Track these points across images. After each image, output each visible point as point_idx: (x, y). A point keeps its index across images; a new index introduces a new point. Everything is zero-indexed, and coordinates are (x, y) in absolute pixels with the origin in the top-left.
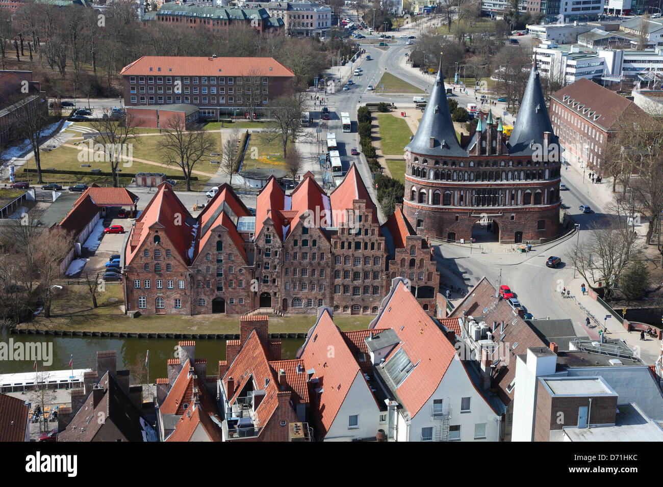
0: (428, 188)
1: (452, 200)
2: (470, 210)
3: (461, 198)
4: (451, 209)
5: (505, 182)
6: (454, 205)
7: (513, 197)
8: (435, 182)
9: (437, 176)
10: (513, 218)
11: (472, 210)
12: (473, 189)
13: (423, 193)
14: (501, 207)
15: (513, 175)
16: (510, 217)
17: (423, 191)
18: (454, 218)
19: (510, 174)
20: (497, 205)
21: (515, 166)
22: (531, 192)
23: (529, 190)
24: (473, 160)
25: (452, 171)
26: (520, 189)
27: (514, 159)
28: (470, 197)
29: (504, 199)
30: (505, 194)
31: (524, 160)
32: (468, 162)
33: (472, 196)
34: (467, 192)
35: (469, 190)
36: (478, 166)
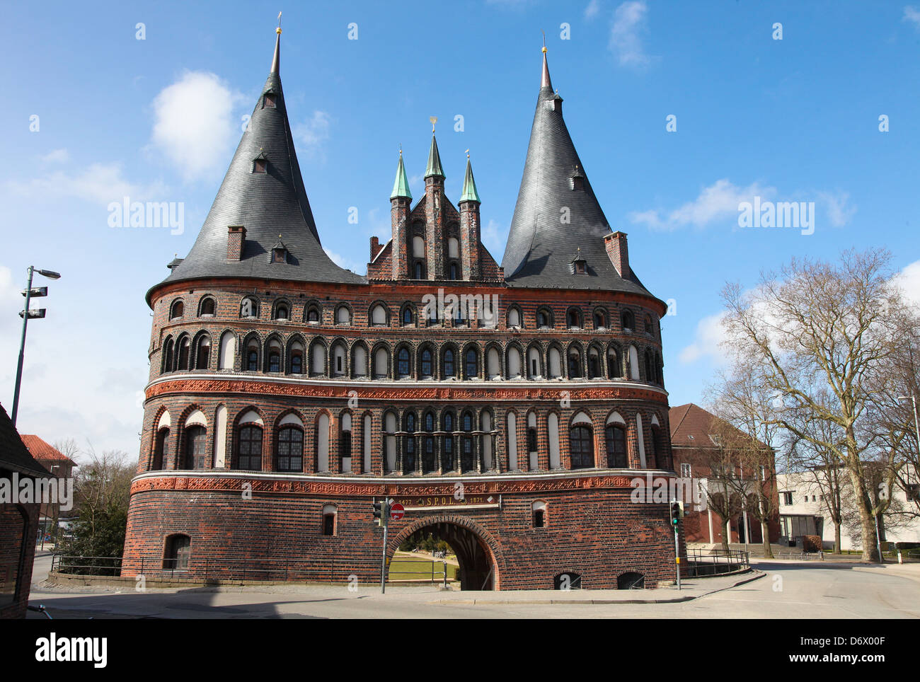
0: (216, 401)
1: (309, 448)
2: (378, 485)
3: (344, 444)
4: (302, 482)
5: (497, 381)
6: (316, 470)
7: (531, 441)
8: (242, 376)
9: (247, 359)
10: (538, 516)
11: (388, 487)
12: (389, 408)
13: (198, 428)
14: (494, 475)
15: (525, 358)
16: (529, 517)
17: (197, 418)
18: (317, 521)
19: (514, 357)
20: (479, 466)
21: (531, 327)
22: (591, 422)
23: (585, 412)
24: (381, 298)
25: (308, 338)
26: (554, 412)
27: (524, 301)
28: (379, 437)
29: (502, 445)
30: (504, 427)
31: (556, 307)
32: (366, 306)
33: (386, 436)
34: (368, 419)
35: (371, 410)
36: (400, 322)
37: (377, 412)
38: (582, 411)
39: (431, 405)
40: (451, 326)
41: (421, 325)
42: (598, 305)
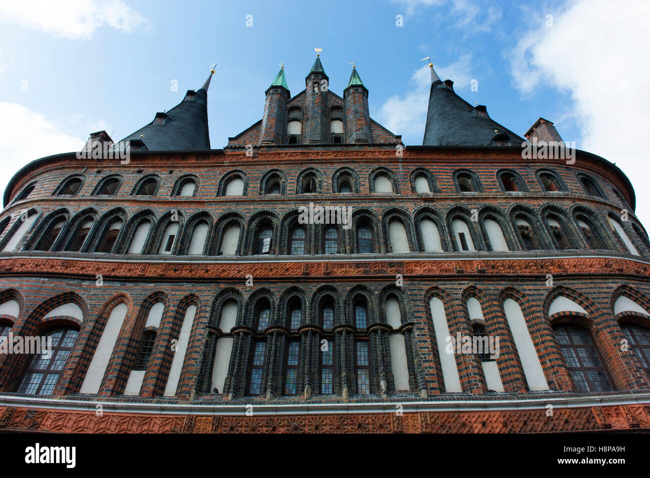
5: (406, 253)
14: (415, 400)
15: (446, 227)
20: (383, 384)
21: (448, 190)
22: (585, 312)
23: (568, 296)
24: (239, 168)
25: (131, 210)
26: (511, 296)
27: (432, 166)
28: (203, 332)
29: (426, 345)
30: (424, 315)
31: (480, 170)
32: (218, 177)
33: (215, 334)
34: (191, 312)
35: (197, 294)
36: (261, 189)
37: (207, 294)
38: (562, 294)
39: (297, 285)
40: (331, 191)
41: (289, 192)
42: (540, 168)
